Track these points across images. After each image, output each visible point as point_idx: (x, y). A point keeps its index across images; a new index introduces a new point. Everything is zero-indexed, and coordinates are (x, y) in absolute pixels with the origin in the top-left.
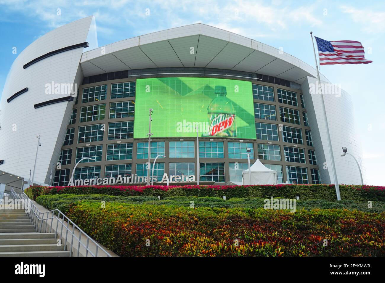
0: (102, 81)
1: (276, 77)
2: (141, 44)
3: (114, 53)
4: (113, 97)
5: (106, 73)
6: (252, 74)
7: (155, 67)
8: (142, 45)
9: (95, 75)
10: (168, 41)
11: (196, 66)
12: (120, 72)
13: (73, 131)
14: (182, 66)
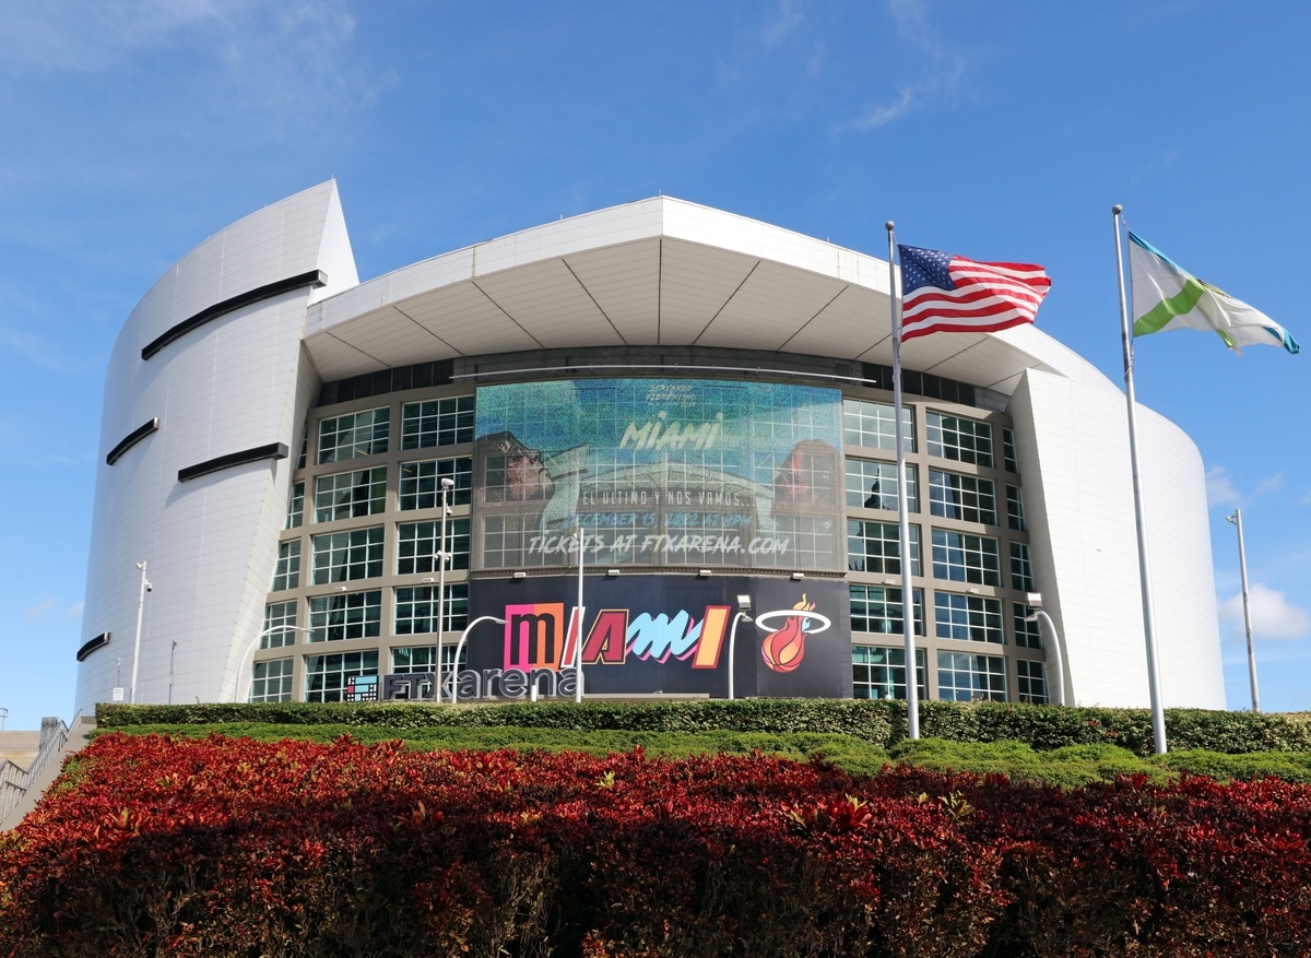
0: (375, 394)
1: (929, 372)
2: (478, 274)
3: (399, 302)
4: (410, 443)
5: (387, 368)
6: (848, 363)
7: (538, 347)
8: (482, 277)
9: (355, 375)
10: (563, 259)
11: (662, 343)
12: (429, 364)
13: (297, 547)
14: (621, 343)
